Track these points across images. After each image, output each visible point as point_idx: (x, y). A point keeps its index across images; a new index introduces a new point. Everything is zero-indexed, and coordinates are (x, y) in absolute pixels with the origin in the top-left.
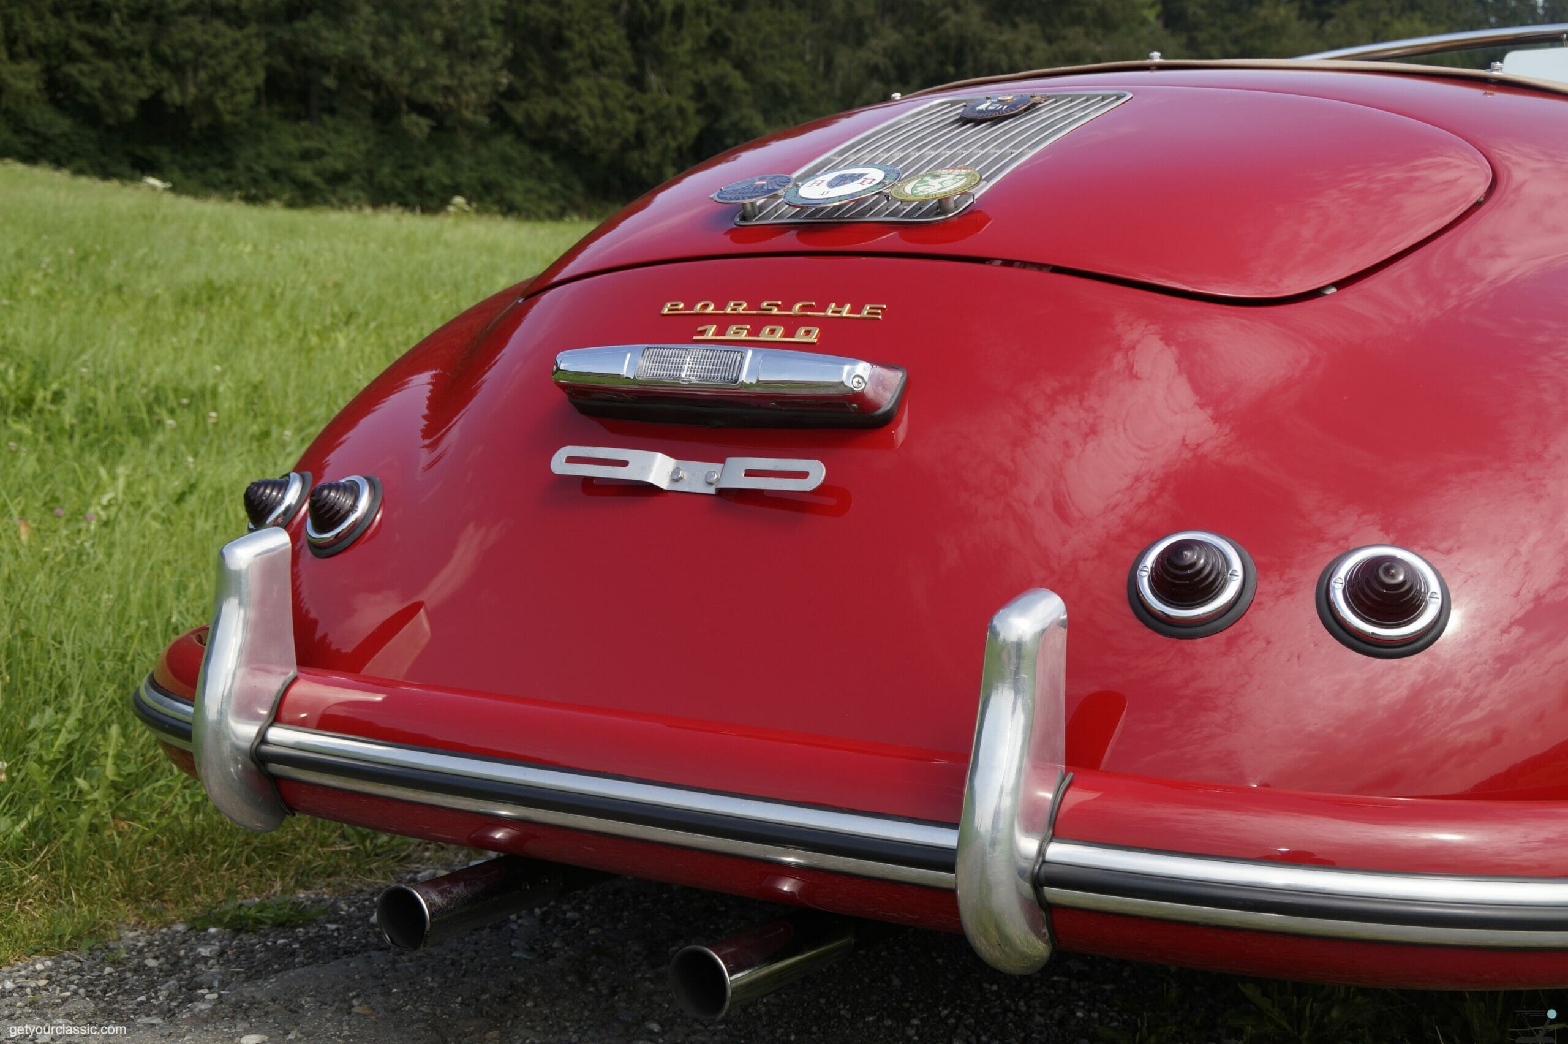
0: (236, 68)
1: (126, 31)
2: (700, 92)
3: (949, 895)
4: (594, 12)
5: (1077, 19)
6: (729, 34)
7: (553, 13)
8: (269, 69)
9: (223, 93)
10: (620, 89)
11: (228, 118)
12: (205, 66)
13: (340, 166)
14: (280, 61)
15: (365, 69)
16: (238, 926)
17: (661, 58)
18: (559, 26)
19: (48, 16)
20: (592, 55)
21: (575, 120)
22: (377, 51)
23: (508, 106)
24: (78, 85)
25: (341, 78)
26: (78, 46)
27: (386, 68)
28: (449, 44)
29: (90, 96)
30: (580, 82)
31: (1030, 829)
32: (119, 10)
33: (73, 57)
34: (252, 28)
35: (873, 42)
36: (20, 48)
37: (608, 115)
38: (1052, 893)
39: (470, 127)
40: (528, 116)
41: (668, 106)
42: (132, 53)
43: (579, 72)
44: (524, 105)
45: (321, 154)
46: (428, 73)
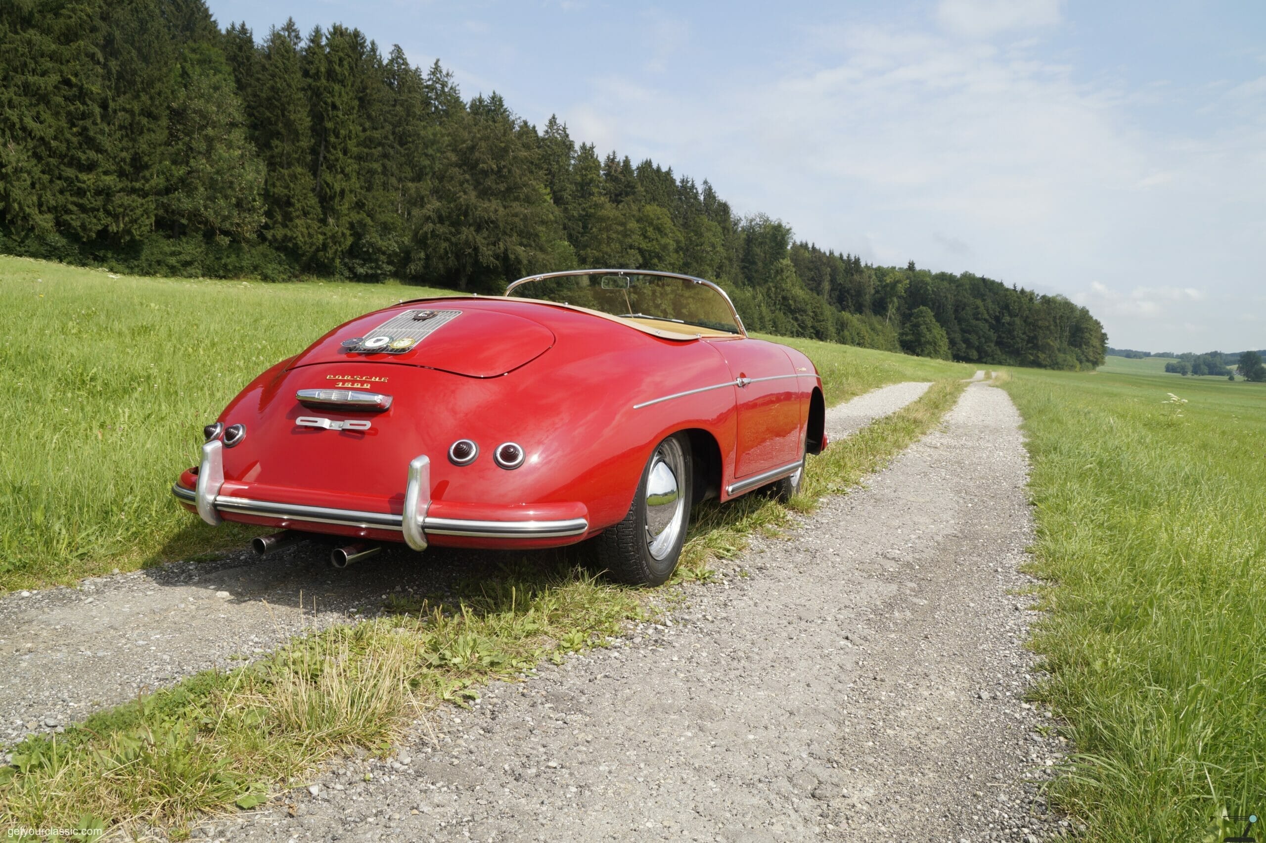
0: (142, 215)
1: (93, 200)
2: (352, 226)
3: (401, 532)
4: (304, 191)
5: (517, 199)
6: (364, 201)
7: (286, 191)
8: (156, 215)
9: (136, 226)
10: (315, 225)
11: (138, 238)
12: (128, 215)
13: (188, 258)
14: (161, 212)
15: (200, 215)
16: (199, 561)
17: (334, 211)
18: (289, 197)
19: (57, 194)
20: (303, 210)
21: (295, 238)
22: (206, 207)
23: (264, 232)
24: (70, 224)
25: (189, 219)
26: (70, 207)
27: (210, 215)
28: (239, 205)
29: (75, 229)
30: (297, 221)
31: (421, 514)
32: (90, 191)
33: (68, 212)
34: (150, 198)
35: (428, 206)
36: (44, 208)
37: (310, 236)
38: (427, 530)
39: (247, 241)
40: (274, 236)
41: (337, 232)
42: (93, 210)
43: (298, 217)
44: (272, 231)
45: (180, 253)
46: (227, 218)
